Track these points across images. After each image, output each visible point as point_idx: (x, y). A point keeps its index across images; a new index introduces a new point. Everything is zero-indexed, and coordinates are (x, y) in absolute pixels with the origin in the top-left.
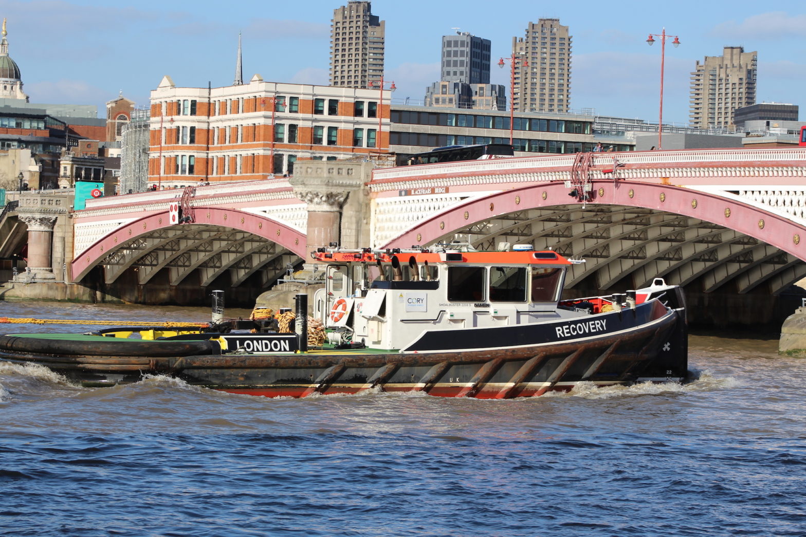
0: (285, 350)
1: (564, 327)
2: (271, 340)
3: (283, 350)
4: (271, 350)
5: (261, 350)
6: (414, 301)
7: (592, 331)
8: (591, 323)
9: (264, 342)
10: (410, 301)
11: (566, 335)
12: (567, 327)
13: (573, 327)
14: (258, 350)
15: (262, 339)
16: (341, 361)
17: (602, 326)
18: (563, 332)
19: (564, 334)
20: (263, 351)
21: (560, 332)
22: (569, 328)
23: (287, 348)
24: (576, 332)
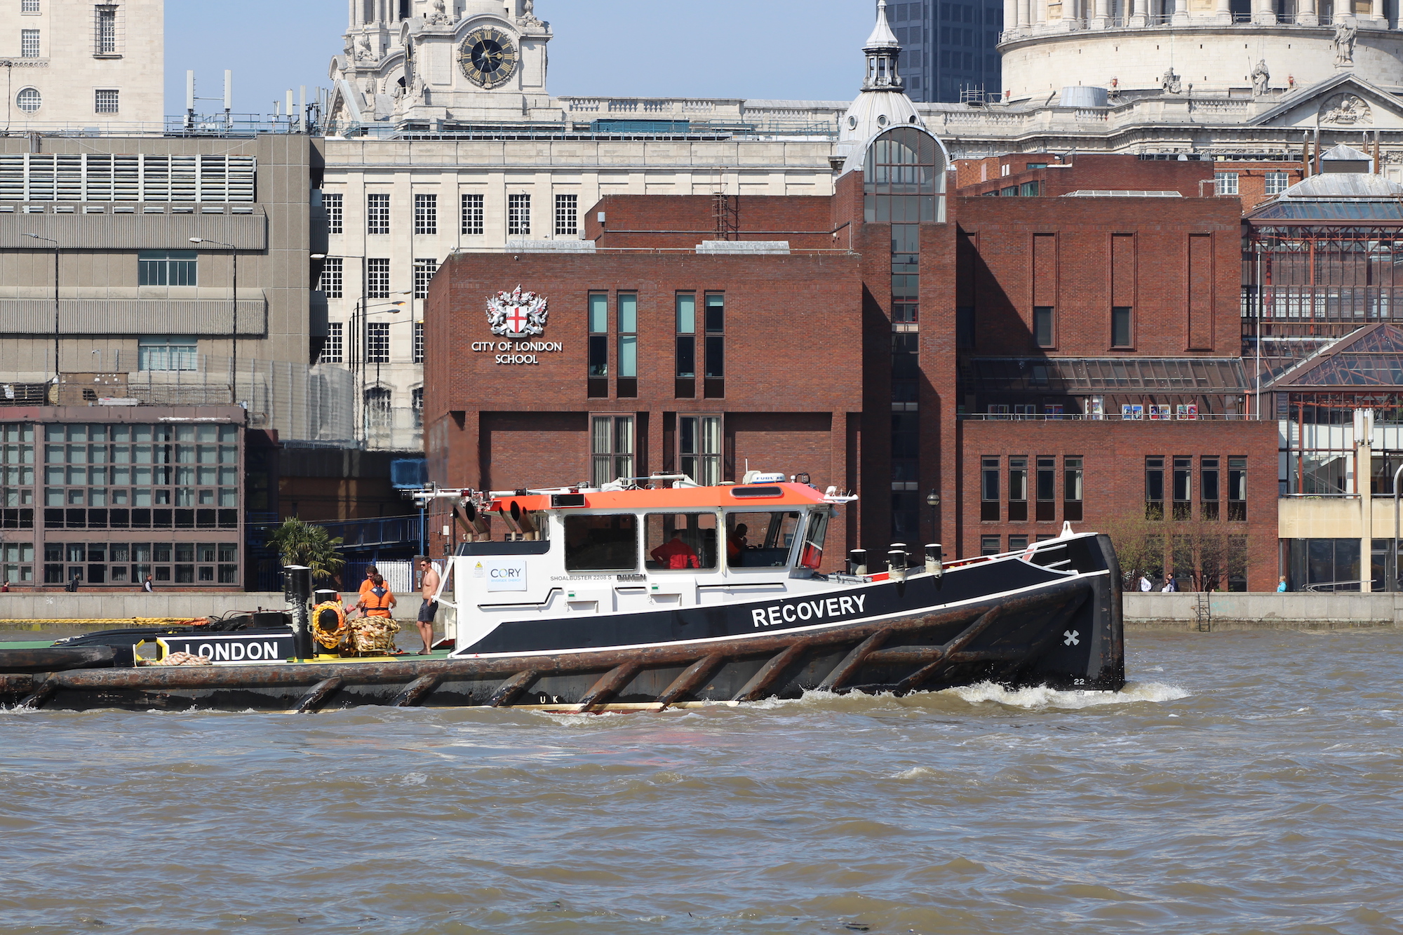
0: (270, 657)
1: (770, 610)
2: (246, 642)
3: (266, 657)
4: (246, 658)
5: (227, 657)
6: (503, 573)
7: (831, 614)
8: (828, 601)
9: (234, 645)
10: (495, 573)
11: (773, 622)
12: (777, 608)
13: (788, 610)
14: (222, 659)
15: (230, 641)
16: (334, 674)
17: (855, 605)
18: (767, 618)
19: (768, 620)
20: (230, 660)
21: (761, 618)
22: (780, 611)
23: (275, 654)
24: (794, 617)
